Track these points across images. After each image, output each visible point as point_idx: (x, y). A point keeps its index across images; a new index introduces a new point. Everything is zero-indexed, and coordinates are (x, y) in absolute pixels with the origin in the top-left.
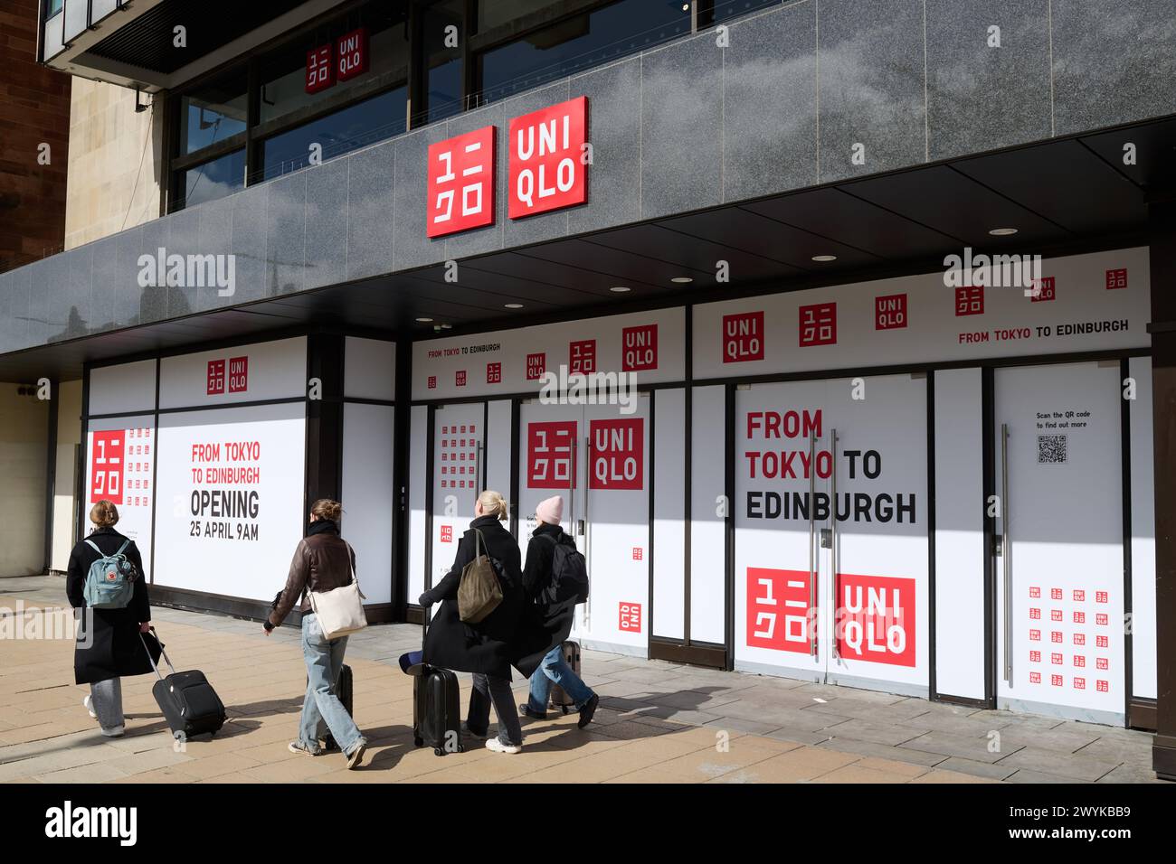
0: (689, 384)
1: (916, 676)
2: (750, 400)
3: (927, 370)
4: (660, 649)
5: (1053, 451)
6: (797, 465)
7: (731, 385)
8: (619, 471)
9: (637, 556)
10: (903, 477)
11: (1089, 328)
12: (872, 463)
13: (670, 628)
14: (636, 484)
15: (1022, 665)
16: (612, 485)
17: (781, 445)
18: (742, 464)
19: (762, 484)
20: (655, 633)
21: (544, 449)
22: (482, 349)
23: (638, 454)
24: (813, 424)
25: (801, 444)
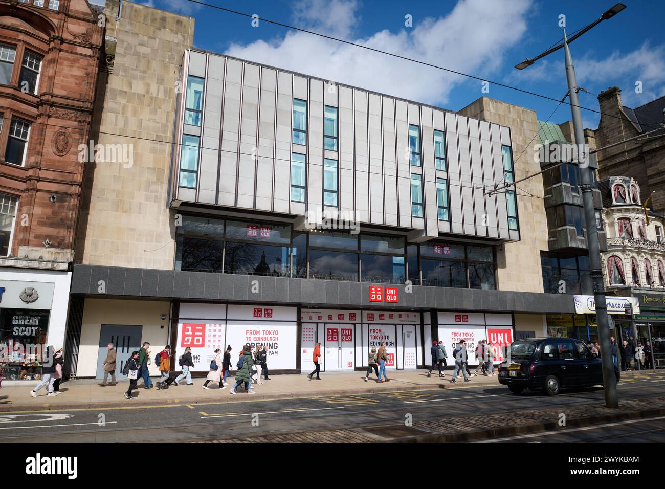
0: (362, 324)
1: (395, 367)
2: (371, 327)
3: (396, 325)
4: (357, 369)
5: (408, 336)
6: (378, 337)
7: (369, 324)
8: (347, 338)
9: (351, 353)
10: (392, 339)
11: (412, 321)
12: (388, 337)
13: (359, 365)
14: (351, 340)
15: (406, 363)
16: (346, 341)
17: (375, 334)
18: (370, 337)
19: (373, 340)
20: (357, 366)
21: (331, 334)
22: (316, 312)
23: (351, 335)
24: (380, 331)
25: (379, 334)
